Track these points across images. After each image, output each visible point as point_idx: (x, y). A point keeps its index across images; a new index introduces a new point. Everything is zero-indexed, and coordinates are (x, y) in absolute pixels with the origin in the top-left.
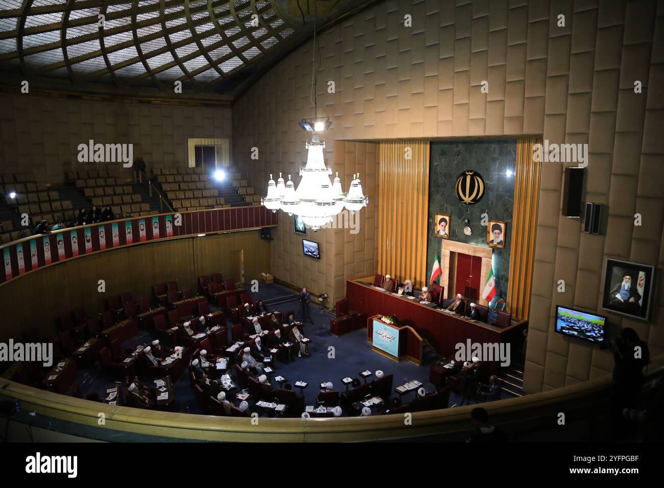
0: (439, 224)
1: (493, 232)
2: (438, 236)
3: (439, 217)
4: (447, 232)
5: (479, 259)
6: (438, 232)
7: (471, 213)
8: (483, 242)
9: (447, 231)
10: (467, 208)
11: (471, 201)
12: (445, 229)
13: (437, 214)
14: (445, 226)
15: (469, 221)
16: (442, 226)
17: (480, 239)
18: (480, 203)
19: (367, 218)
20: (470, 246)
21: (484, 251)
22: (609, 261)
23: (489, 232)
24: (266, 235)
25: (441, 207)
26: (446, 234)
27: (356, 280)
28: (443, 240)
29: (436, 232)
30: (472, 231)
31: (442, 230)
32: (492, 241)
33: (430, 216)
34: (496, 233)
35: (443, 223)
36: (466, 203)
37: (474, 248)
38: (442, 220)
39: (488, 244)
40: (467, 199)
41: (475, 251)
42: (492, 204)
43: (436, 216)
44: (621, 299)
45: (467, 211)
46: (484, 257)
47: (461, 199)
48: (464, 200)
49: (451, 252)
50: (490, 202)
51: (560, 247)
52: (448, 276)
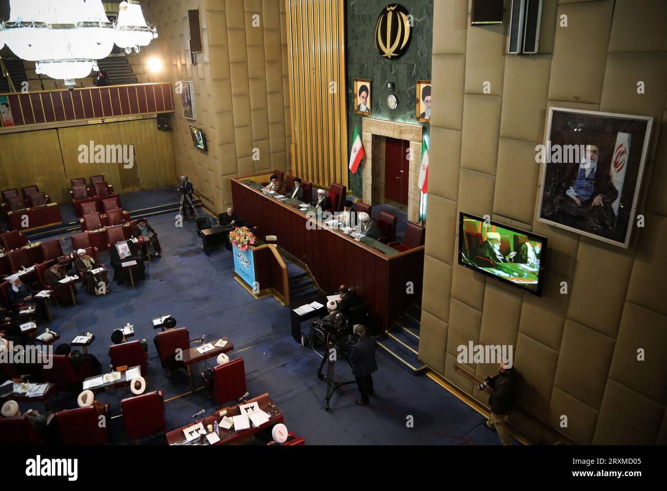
0: (360, 95)
1: (423, 99)
2: (358, 113)
3: (359, 84)
4: (369, 107)
5: (406, 144)
6: (359, 107)
7: (396, 74)
8: (412, 117)
9: (368, 105)
10: (391, 65)
11: (394, 52)
12: (366, 102)
13: (357, 80)
14: (366, 98)
15: (393, 85)
16: (363, 97)
17: (408, 114)
18: (407, 55)
19: (270, 93)
20: (395, 125)
21: (412, 131)
22: (555, 112)
23: (418, 101)
24: (165, 123)
25: (361, 68)
26: (367, 109)
27: (241, 180)
28: (364, 118)
29: (356, 108)
30: (398, 102)
31: (363, 103)
32: (424, 114)
33: (349, 85)
34: (427, 101)
35: (364, 93)
36: (387, 57)
37: (400, 127)
38: (363, 88)
39: (418, 119)
40: (389, 51)
41: (401, 133)
42: (422, 55)
43: (355, 83)
44: (575, 198)
45: (391, 71)
46: (413, 140)
47: (382, 53)
48: (384, 53)
49: (372, 135)
50: (419, 53)
51: (468, 94)
52: (371, 172)
